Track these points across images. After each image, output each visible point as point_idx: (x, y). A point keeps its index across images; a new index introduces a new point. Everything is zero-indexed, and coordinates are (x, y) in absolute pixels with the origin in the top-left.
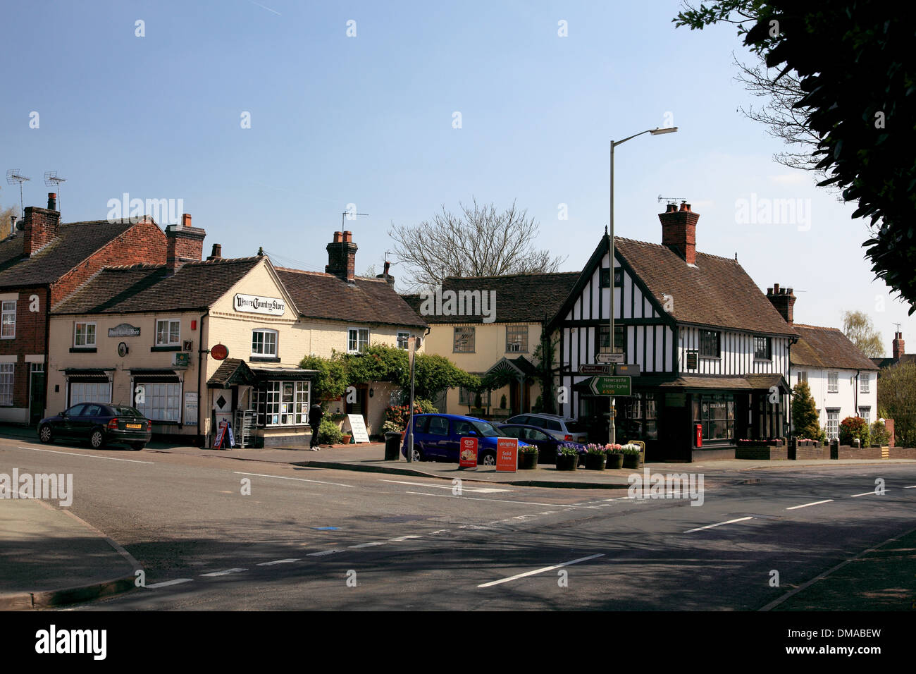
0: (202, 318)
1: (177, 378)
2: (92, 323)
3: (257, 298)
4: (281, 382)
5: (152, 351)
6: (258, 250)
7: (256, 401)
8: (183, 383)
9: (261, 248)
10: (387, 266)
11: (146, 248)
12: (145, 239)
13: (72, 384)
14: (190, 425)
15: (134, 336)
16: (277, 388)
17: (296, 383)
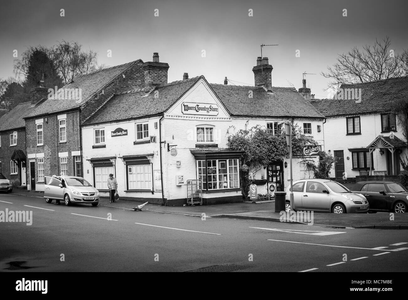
0: (160, 120)
1: (149, 161)
2: (102, 129)
3: (198, 104)
4: (217, 161)
5: (134, 144)
6: (224, 79)
7: (201, 174)
8: (152, 164)
9: (226, 78)
10: (304, 82)
11: (140, 80)
12: (138, 75)
13: (95, 168)
14: (158, 191)
15: (124, 135)
16: (214, 164)
17: (228, 161)
